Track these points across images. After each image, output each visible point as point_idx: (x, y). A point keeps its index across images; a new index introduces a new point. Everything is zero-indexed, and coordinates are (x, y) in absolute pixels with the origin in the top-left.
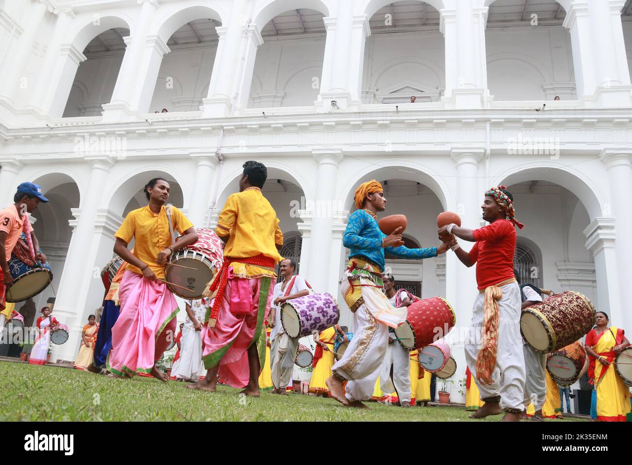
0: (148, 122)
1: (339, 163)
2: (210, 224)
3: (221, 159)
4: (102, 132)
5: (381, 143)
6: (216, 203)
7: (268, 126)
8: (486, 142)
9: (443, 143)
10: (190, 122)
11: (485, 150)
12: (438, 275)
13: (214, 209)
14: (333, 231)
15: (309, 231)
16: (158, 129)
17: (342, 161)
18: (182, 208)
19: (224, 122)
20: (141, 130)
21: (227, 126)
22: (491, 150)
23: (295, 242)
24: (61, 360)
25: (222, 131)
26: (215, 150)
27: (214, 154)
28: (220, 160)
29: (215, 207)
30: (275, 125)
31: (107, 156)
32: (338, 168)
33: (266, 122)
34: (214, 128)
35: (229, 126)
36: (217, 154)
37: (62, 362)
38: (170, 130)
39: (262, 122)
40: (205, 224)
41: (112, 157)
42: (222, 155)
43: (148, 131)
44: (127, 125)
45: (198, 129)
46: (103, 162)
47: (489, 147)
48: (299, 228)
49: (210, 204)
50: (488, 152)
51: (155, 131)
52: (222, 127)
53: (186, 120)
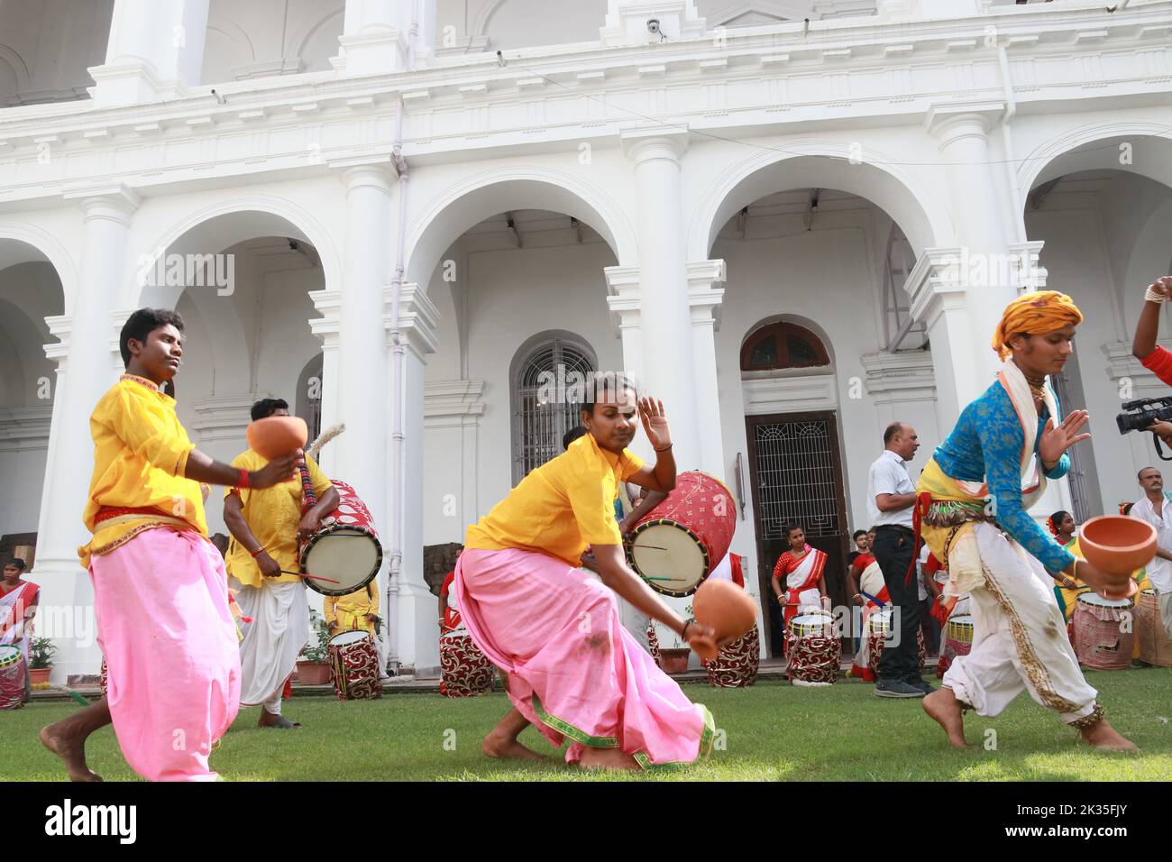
0: (217, 97)
1: (680, 157)
2: (399, 319)
3: (402, 168)
4: (100, 129)
5: (773, 107)
6: (406, 270)
7: (508, 84)
8: (1003, 89)
9: (911, 98)
10: (322, 88)
11: (1005, 106)
12: (870, 393)
13: (403, 285)
14: (693, 308)
15: (637, 311)
16: (242, 111)
17: (686, 152)
18: (324, 289)
19: (403, 84)
20: (198, 117)
21: (410, 91)
22: (1018, 105)
23: (551, 355)
24: (76, 677)
25: (399, 104)
26: (390, 149)
27: (388, 159)
28: (400, 173)
29: (404, 279)
30: (527, 82)
31: (123, 187)
32: (680, 167)
33: (504, 74)
34: (378, 100)
35: (416, 90)
36: (393, 156)
37: (79, 679)
38: (269, 112)
39: (494, 77)
40: (386, 321)
41: (133, 188)
42: (406, 160)
43: (216, 119)
44: (163, 108)
45: (338, 103)
46: (114, 200)
47: (1012, 100)
48: (613, 308)
49: (392, 273)
50: (1012, 109)
51: (233, 116)
52: (397, 95)
53: (309, 85)
